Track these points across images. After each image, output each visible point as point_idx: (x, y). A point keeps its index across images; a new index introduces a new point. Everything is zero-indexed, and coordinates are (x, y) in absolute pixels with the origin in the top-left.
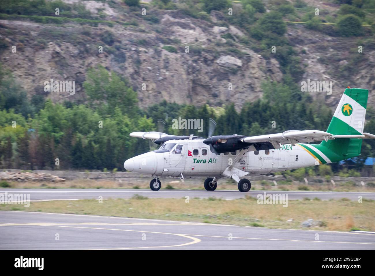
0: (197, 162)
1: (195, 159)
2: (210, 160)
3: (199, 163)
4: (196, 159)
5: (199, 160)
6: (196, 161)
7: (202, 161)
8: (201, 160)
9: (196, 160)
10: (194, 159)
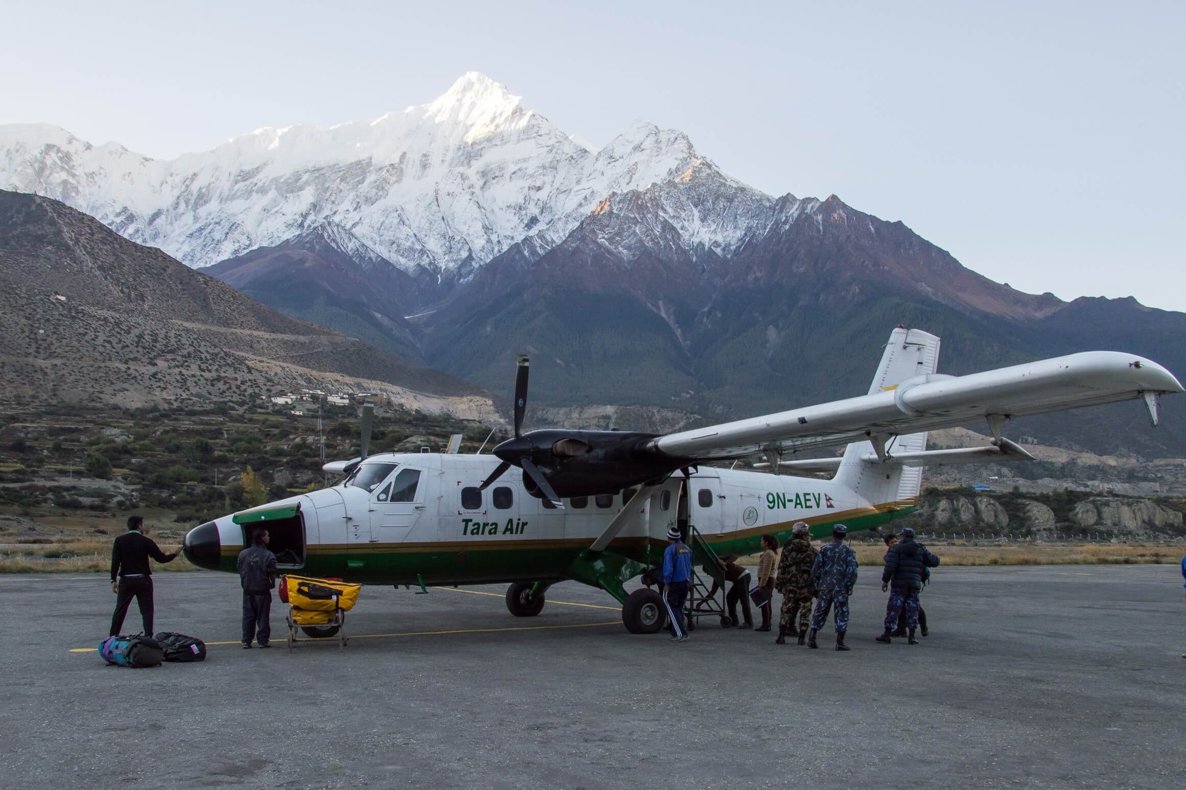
0: (473, 530)
1: (467, 521)
2: (507, 526)
3: (477, 533)
4: (471, 520)
5: (478, 524)
6: (470, 527)
7: (487, 529)
8: (485, 525)
9: (470, 524)
10: (464, 520)
